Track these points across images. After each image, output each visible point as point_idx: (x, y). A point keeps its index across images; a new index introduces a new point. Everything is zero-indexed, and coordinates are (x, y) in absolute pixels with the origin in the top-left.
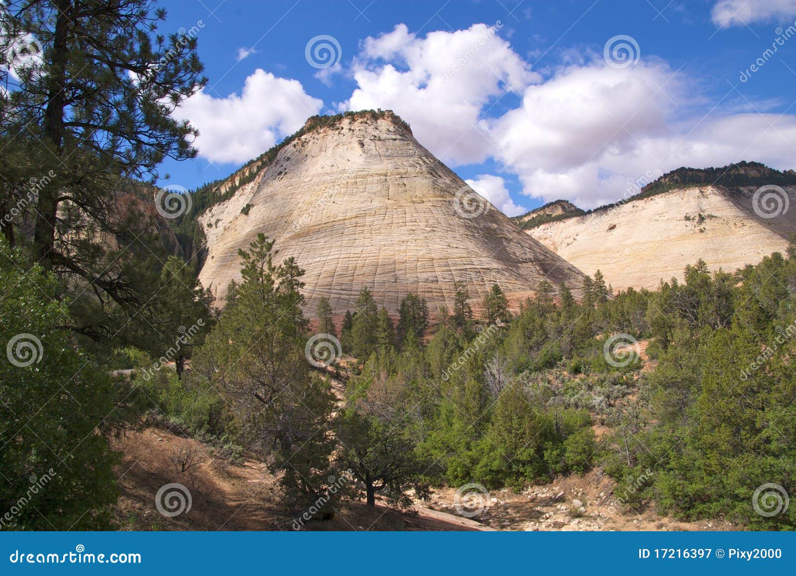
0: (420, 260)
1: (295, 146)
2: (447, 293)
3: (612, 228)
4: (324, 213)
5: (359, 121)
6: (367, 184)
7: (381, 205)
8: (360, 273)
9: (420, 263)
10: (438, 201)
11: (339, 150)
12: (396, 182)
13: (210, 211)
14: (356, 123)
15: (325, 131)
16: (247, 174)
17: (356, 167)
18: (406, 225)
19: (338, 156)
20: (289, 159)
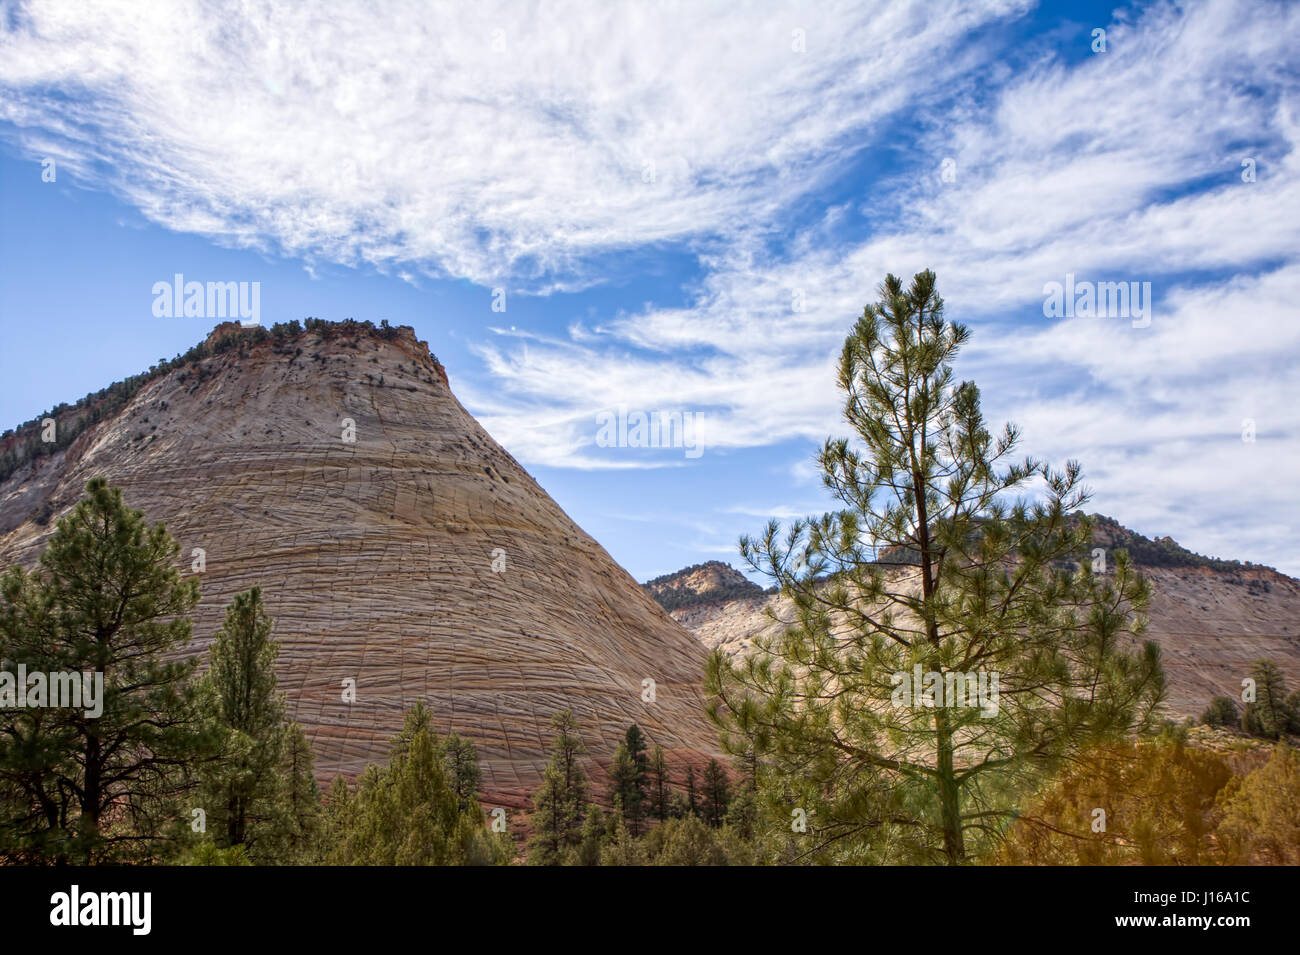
0: (459, 659)
1: (182, 380)
2: (518, 739)
4: (242, 536)
5: (338, 341)
6: (346, 479)
7: (375, 529)
8: (319, 680)
10: (499, 532)
11: (288, 398)
12: (412, 482)
14: (332, 347)
15: (259, 357)
17: (324, 441)
18: (428, 579)
19: (283, 411)
20: (165, 407)
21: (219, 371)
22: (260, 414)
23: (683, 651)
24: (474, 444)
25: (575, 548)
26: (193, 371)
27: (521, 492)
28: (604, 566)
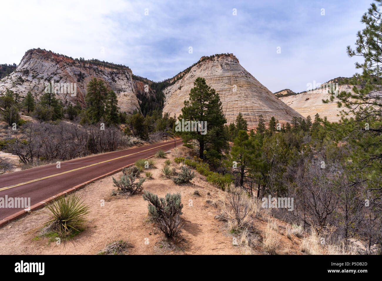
1: (197, 66)
2: (252, 119)
3: (307, 99)
6: (223, 80)
7: (228, 87)
9: (242, 108)
10: (249, 87)
11: (213, 68)
12: (234, 79)
13: (167, 89)
14: (220, 58)
15: (208, 61)
16: (179, 76)
17: (219, 74)
18: (237, 95)
19: (213, 70)
20: (195, 71)
22: (209, 71)
23: (282, 105)
24: (244, 72)
25: (262, 88)
26: (199, 65)
27: (252, 80)
28: (267, 91)
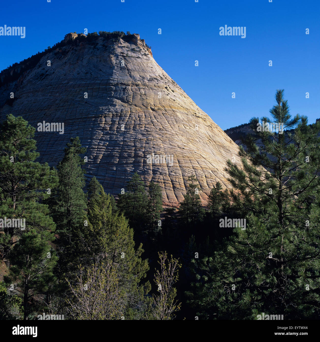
4: (78, 111)
21: (69, 51)
22: (83, 67)
24: (161, 78)
26: (60, 51)
